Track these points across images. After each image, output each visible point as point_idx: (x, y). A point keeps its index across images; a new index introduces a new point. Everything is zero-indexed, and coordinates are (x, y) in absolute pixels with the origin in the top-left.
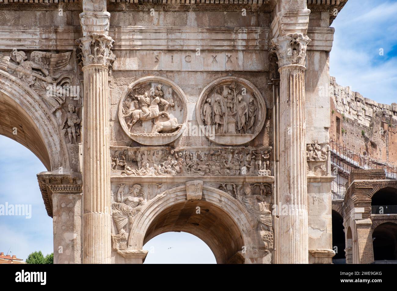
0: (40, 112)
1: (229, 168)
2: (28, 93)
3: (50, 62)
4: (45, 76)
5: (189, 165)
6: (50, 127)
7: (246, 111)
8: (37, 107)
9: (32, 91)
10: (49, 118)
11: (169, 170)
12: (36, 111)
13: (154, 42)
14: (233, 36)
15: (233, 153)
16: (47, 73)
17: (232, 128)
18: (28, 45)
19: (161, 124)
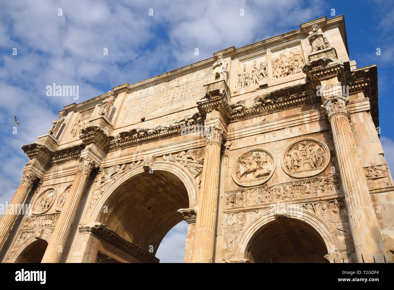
0: (188, 178)
1: (307, 193)
2: (183, 170)
3: (197, 153)
4: (193, 160)
5: (278, 195)
6: (192, 185)
7: (315, 154)
8: (187, 176)
9: (185, 169)
10: (192, 181)
11: (263, 200)
12: (186, 178)
13: (253, 131)
14: (301, 117)
15: (309, 182)
16: (194, 158)
17: (307, 167)
18: (186, 148)
19: (258, 172)
